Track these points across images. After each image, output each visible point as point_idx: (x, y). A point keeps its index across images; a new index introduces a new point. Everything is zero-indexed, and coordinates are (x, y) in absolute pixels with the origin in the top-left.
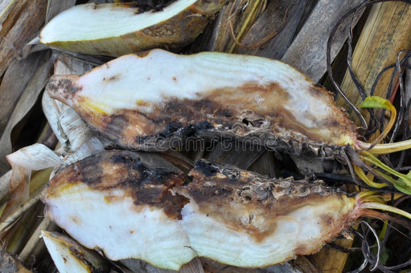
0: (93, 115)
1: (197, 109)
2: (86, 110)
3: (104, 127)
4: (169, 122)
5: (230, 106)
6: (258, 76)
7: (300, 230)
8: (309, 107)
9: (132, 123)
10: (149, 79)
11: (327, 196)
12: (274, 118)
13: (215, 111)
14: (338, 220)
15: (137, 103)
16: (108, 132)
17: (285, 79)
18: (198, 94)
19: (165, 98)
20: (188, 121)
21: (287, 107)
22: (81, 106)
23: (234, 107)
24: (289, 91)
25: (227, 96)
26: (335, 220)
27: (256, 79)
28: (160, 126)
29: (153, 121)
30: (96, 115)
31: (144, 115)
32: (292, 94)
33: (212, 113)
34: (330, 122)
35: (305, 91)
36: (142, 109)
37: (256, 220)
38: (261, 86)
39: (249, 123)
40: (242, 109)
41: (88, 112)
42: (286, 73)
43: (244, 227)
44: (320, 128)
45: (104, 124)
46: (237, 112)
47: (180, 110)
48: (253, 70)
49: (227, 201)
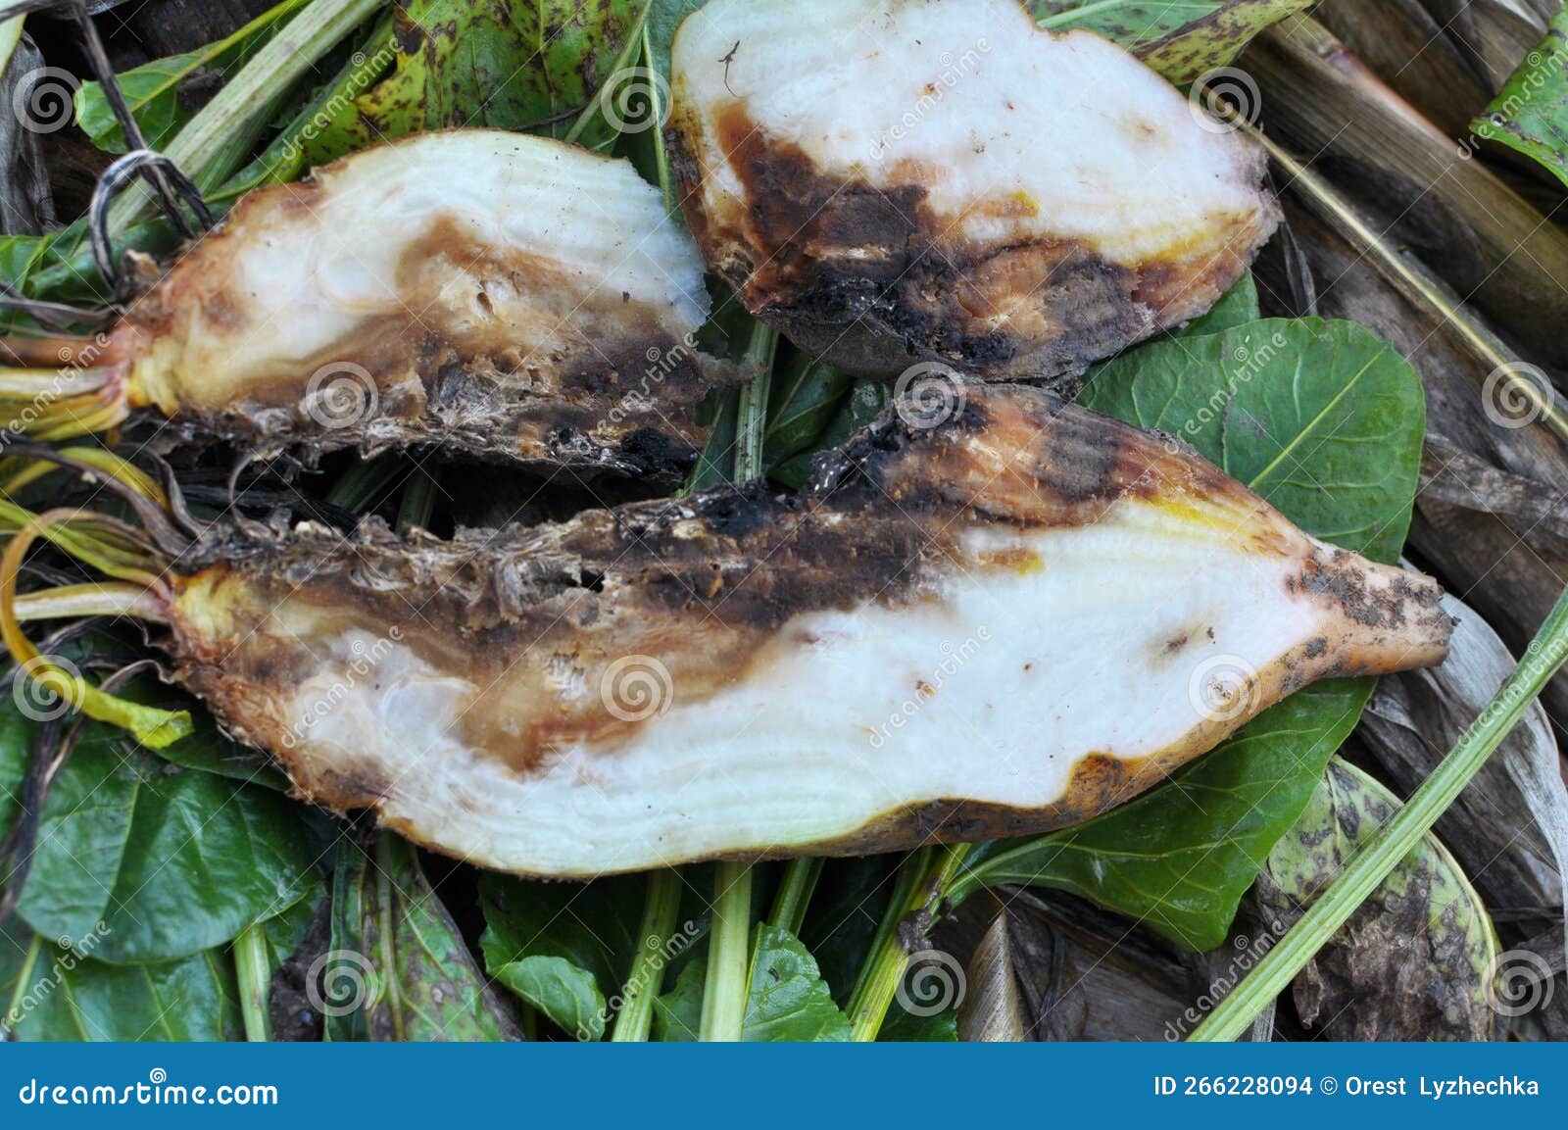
0: (1193, 485)
1: (791, 576)
2: (1229, 504)
3: (1130, 448)
4: (880, 501)
5: (667, 624)
6: (599, 782)
7: (312, 271)
8: (373, 706)
9: (1024, 475)
10: (1027, 667)
11: (234, 398)
12: (491, 624)
13: (718, 583)
14: (188, 312)
15: (1034, 557)
16: (1105, 431)
17: (490, 800)
18: (808, 639)
19: (929, 597)
20: (808, 522)
21: (455, 684)
22: (1259, 518)
23: (653, 623)
24: (462, 755)
25: (692, 661)
26: (196, 312)
27: (604, 767)
28: (907, 478)
29: (943, 497)
30: (1180, 489)
31: (988, 518)
32: (451, 744)
33: (729, 578)
34: (282, 674)
35: (404, 771)
36: (1007, 540)
37: (465, 295)
38: (572, 741)
39: (579, 580)
40: (622, 623)
41: (1218, 498)
42: (494, 825)
43: (500, 267)
44: (314, 639)
45: (1131, 457)
46: (636, 605)
47: (854, 553)
48: (626, 804)
49: (572, 352)
